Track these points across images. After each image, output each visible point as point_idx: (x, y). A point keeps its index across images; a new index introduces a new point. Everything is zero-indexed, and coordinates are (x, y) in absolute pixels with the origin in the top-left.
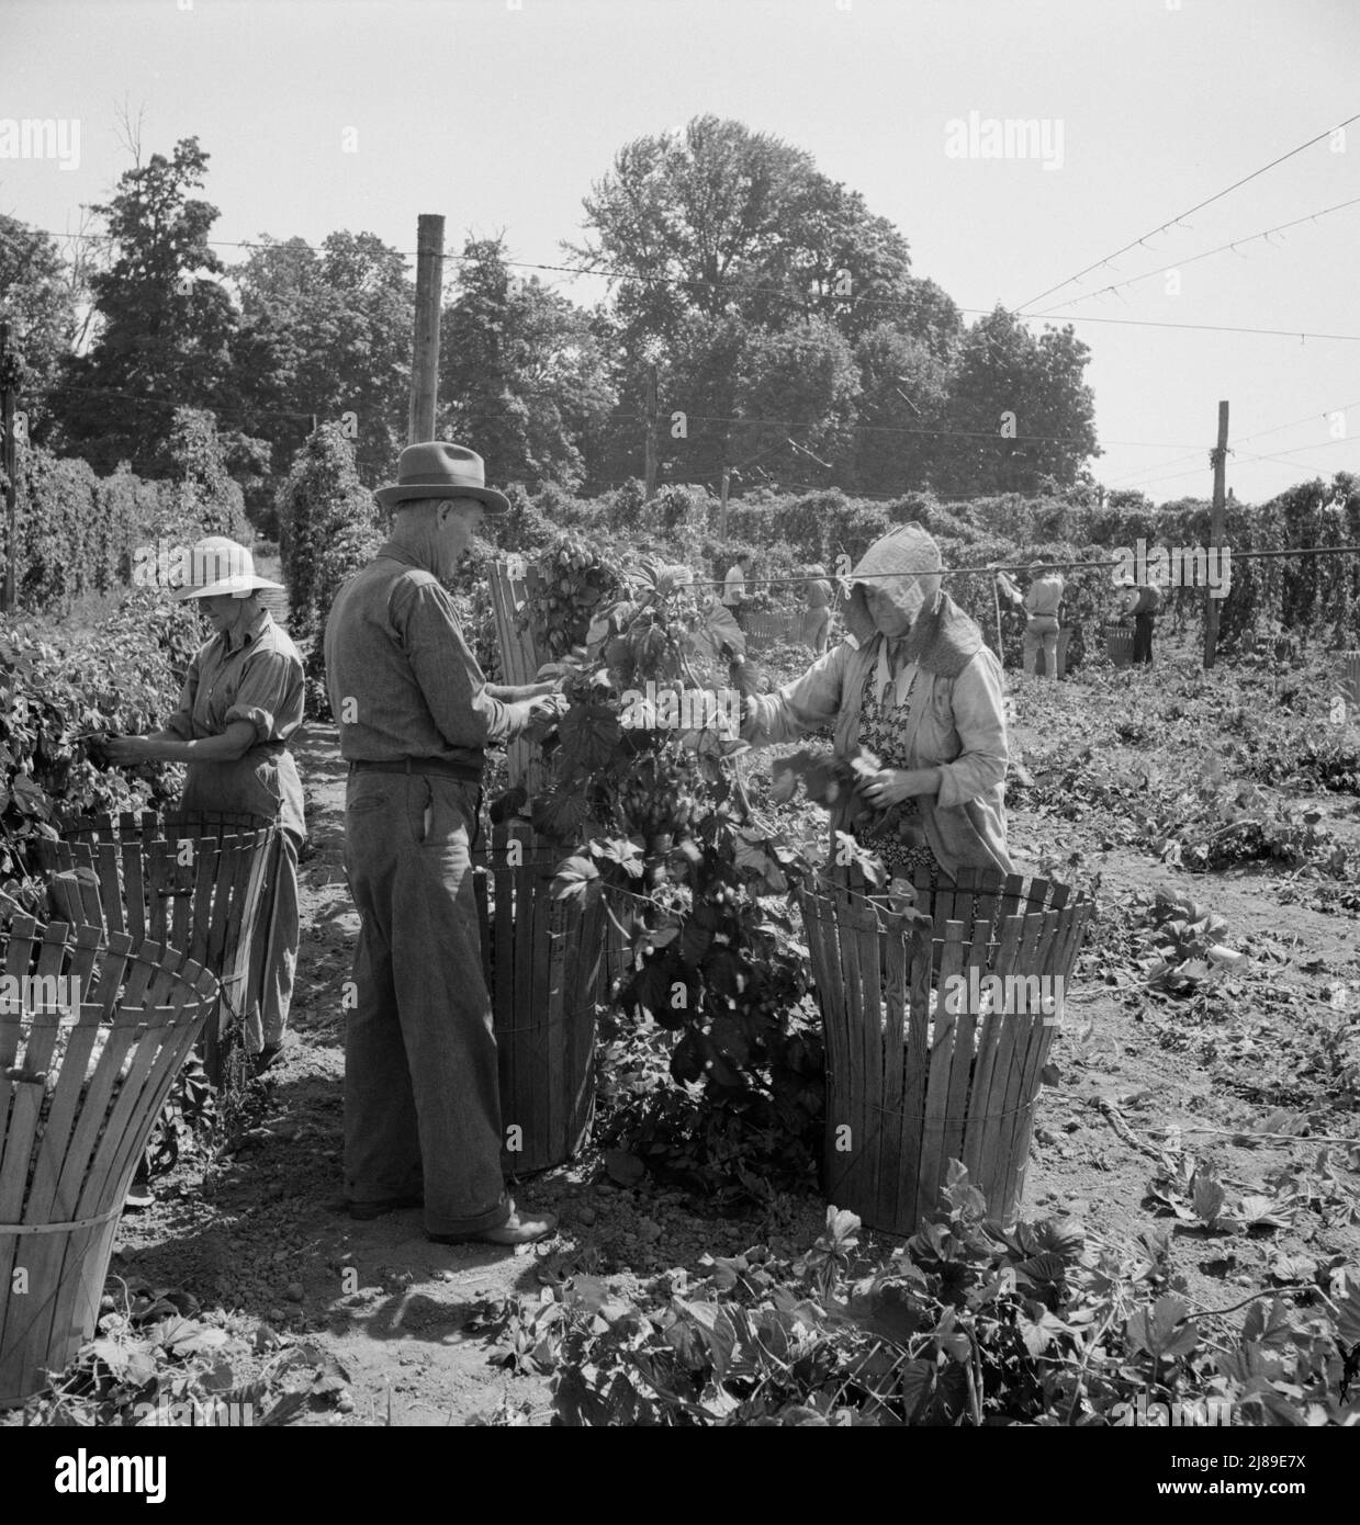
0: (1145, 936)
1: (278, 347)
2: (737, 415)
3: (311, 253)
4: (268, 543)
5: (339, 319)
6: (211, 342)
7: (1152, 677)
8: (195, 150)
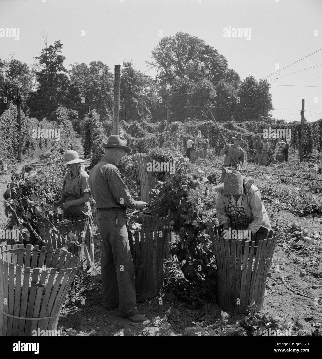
0: (289, 235)
1: (79, 89)
2: (187, 102)
3: (87, 66)
4: (78, 135)
5: (93, 82)
6: (64, 88)
7: (288, 165)
8: (59, 43)
